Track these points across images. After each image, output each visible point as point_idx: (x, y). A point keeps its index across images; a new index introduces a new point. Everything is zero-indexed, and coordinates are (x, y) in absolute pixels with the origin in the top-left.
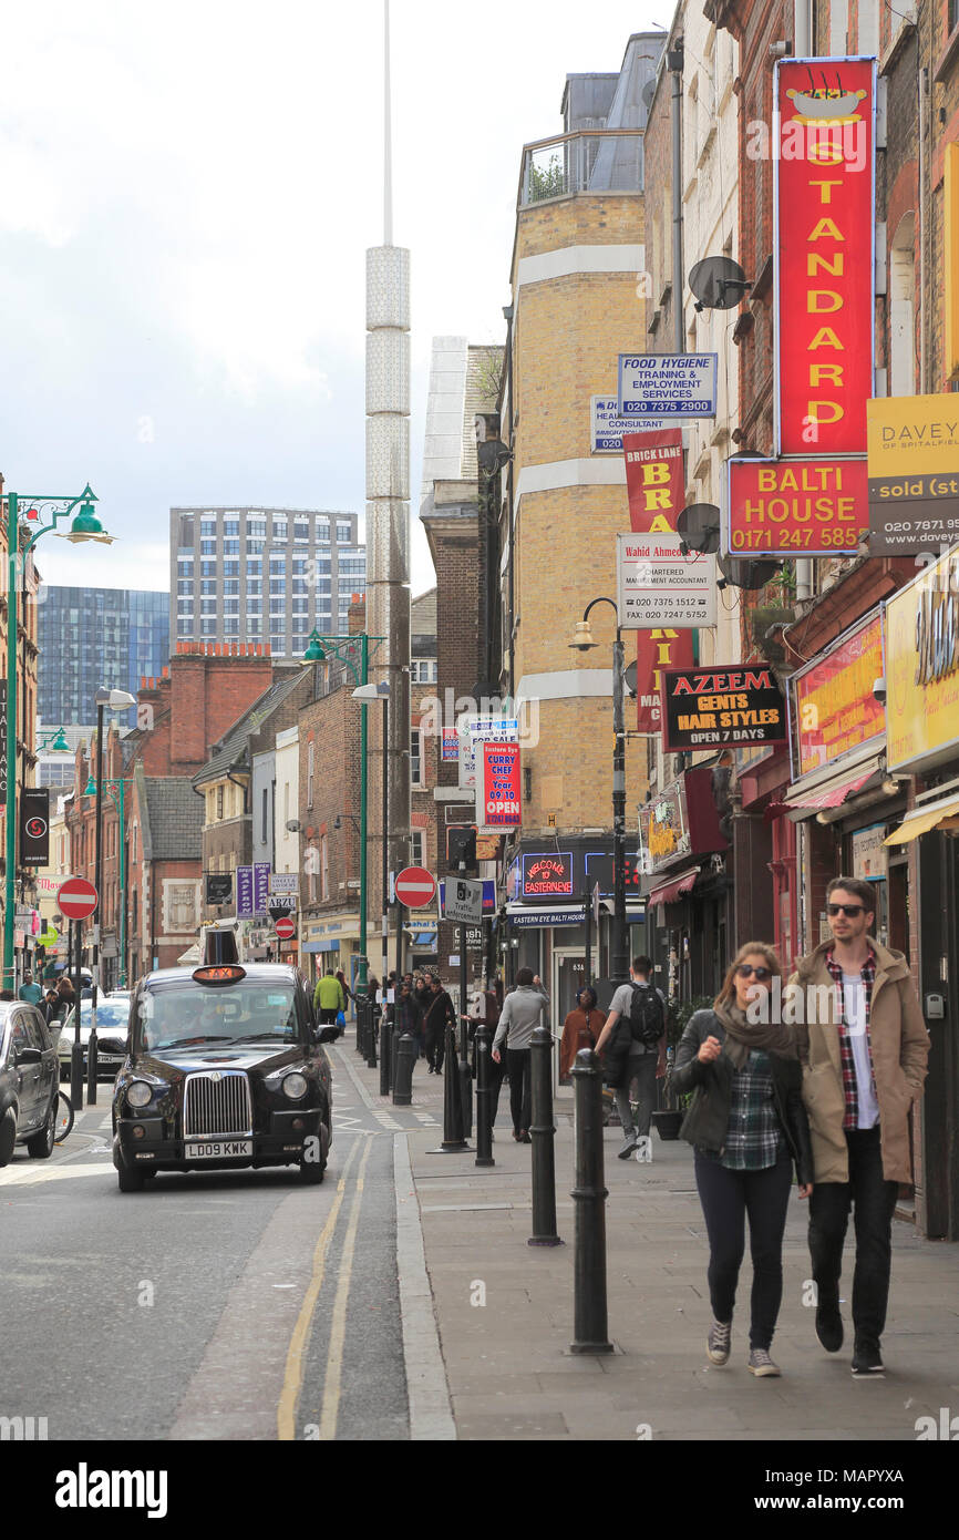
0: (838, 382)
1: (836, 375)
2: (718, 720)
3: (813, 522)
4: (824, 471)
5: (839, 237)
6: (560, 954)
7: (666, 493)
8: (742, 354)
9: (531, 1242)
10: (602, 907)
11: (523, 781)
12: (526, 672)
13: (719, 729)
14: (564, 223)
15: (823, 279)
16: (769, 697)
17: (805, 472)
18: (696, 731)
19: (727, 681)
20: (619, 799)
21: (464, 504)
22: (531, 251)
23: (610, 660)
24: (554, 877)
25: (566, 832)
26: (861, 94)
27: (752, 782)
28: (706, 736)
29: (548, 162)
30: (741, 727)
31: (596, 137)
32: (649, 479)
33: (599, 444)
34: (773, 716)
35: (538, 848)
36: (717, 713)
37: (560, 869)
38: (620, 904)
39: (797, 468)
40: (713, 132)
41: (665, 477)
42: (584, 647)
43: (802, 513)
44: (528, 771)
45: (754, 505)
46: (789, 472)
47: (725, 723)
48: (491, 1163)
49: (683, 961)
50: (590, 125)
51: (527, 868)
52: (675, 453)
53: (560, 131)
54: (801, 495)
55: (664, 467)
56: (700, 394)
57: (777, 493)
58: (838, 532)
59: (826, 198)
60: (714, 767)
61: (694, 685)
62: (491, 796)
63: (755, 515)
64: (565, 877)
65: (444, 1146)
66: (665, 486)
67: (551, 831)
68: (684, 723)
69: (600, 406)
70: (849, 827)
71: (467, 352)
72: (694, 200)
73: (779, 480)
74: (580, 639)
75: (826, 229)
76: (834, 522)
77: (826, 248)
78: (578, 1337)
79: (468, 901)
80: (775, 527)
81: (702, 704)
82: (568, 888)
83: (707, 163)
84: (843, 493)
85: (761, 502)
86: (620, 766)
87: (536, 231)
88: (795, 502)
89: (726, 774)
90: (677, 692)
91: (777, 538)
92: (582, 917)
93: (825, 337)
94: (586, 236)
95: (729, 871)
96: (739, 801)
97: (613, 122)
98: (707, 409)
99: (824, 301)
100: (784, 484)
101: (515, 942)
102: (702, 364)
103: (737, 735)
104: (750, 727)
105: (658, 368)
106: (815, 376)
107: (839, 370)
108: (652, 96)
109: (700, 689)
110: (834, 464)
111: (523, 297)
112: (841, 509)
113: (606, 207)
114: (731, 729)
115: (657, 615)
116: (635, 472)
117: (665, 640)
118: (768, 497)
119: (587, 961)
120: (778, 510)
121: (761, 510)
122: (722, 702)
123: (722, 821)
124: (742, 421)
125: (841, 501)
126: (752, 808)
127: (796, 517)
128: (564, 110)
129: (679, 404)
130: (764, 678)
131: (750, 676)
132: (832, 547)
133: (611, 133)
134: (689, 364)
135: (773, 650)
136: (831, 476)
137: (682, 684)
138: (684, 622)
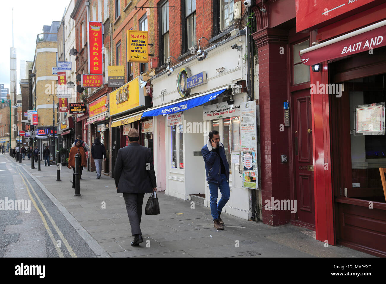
0: (98, 65)
1: (97, 64)
2: (77, 110)
3: (94, 83)
4: (96, 76)
5: (98, 45)
6: (43, 142)
7: (64, 80)
8: (76, 62)
9: (57, 181)
10: (50, 136)
11: (38, 120)
12: (39, 104)
13: (77, 111)
14: (44, 45)
15: (96, 51)
16: (84, 107)
17: (93, 76)
18: (74, 111)
19: (78, 105)
20: (54, 121)
21: (26, 82)
22: (39, 48)
23: (53, 103)
24: (43, 132)
25: (45, 126)
26: (100, 27)
27: (79, 119)
28: (75, 112)
29: (41, 37)
30: (80, 111)
31: (48, 34)
32: (61, 78)
33: (53, 73)
34: (85, 110)
35: (40, 128)
36: (77, 109)
37: (43, 131)
38: (54, 135)
39: (92, 76)
40: (70, 33)
41: (63, 78)
42: (49, 101)
43: (93, 82)
44: (39, 118)
45: (86, 80)
46: (91, 76)
47: (78, 110)
48: (40, 170)
49: (65, 143)
50: (47, 32)
51: (39, 131)
52: (65, 75)
53: (42, 33)
54: (93, 79)
55: (63, 77)
56: (69, 67)
57: (89, 79)
58: (98, 85)
59: (96, 40)
60: (73, 117)
61: (74, 105)
62: (33, 121)
63: (86, 82)
64: (44, 132)
65: (32, 168)
66: (63, 79)
67: (42, 126)
68: (72, 110)
69: (54, 68)
70: (97, 124)
71: (26, 63)
72: (67, 42)
73: (90, 77)
74: (48, 100)
75: (96, 44)
76: (97, 83)
77: (96, 47)
78: (76, 194)
79: (33, 135)
80: (89, 84)
81: (75, 108)
82: (45, 133)
83: (69, 37)
84: (99, 79)
85: (87, 80)
86: (54, 117)
87: (40, 45)
88: (92, 80)
89: (74, 118)
90: (71, 106)
91: (89, 85)
92: (47, 137)
93: (96, 58)
94: (47, 47)
95: (75, 130)
96: (76, 121)
97: (51, 32)
98: (70, 69)
99: (96, 54)
100: (90, 78)
101: (37, 141)
102: (69, 63)
103: (80, 112)
104: (82, 111)
105: (63, 63)
106: (95, 63)
107: (98, 63)
108: (58, 29)
109: (74, 106)
110: (97, 75)
111: (38, 54)
112: (98, 81)
113: (50, 43)
114: (79, 111)
115: (63, 96)
116: (59, 77)
117: (64, 100)
118: (88, 79)
119: (48, 143)
120: (90, 81)
121: (87, 81)
122: (78, 108)
123: (74, 124)
124: (77, 71)
125: (98, 80)
126: (78, 122)
127: (92, 82)
128: (43, 30)
129: (66, 68)
130: (83, 104)
131: (81, 104)
132: (97, 86)
133: (50, 33)
134: (68, 63)
135: (85, 101)
136: (97, 77)
137: (72, 105)
138: (66, 97)
